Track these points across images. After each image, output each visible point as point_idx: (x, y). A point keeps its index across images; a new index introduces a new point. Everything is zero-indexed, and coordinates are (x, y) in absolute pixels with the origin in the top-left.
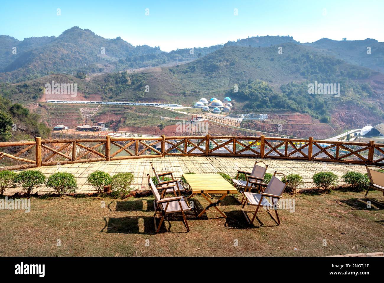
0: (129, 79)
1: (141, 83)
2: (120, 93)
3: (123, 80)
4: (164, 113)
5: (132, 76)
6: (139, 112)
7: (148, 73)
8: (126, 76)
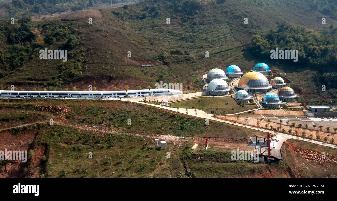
0: (39, 32)
1: (68, 42)
2: (22, 65)
3: (23, 34)
4: (151, 120)
5: (43, 27)
6: (83, 122)
7: (77, 20)
8: (30, 27)
